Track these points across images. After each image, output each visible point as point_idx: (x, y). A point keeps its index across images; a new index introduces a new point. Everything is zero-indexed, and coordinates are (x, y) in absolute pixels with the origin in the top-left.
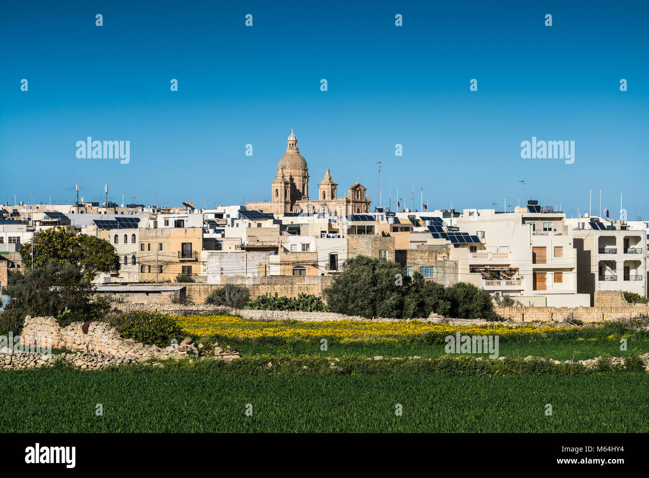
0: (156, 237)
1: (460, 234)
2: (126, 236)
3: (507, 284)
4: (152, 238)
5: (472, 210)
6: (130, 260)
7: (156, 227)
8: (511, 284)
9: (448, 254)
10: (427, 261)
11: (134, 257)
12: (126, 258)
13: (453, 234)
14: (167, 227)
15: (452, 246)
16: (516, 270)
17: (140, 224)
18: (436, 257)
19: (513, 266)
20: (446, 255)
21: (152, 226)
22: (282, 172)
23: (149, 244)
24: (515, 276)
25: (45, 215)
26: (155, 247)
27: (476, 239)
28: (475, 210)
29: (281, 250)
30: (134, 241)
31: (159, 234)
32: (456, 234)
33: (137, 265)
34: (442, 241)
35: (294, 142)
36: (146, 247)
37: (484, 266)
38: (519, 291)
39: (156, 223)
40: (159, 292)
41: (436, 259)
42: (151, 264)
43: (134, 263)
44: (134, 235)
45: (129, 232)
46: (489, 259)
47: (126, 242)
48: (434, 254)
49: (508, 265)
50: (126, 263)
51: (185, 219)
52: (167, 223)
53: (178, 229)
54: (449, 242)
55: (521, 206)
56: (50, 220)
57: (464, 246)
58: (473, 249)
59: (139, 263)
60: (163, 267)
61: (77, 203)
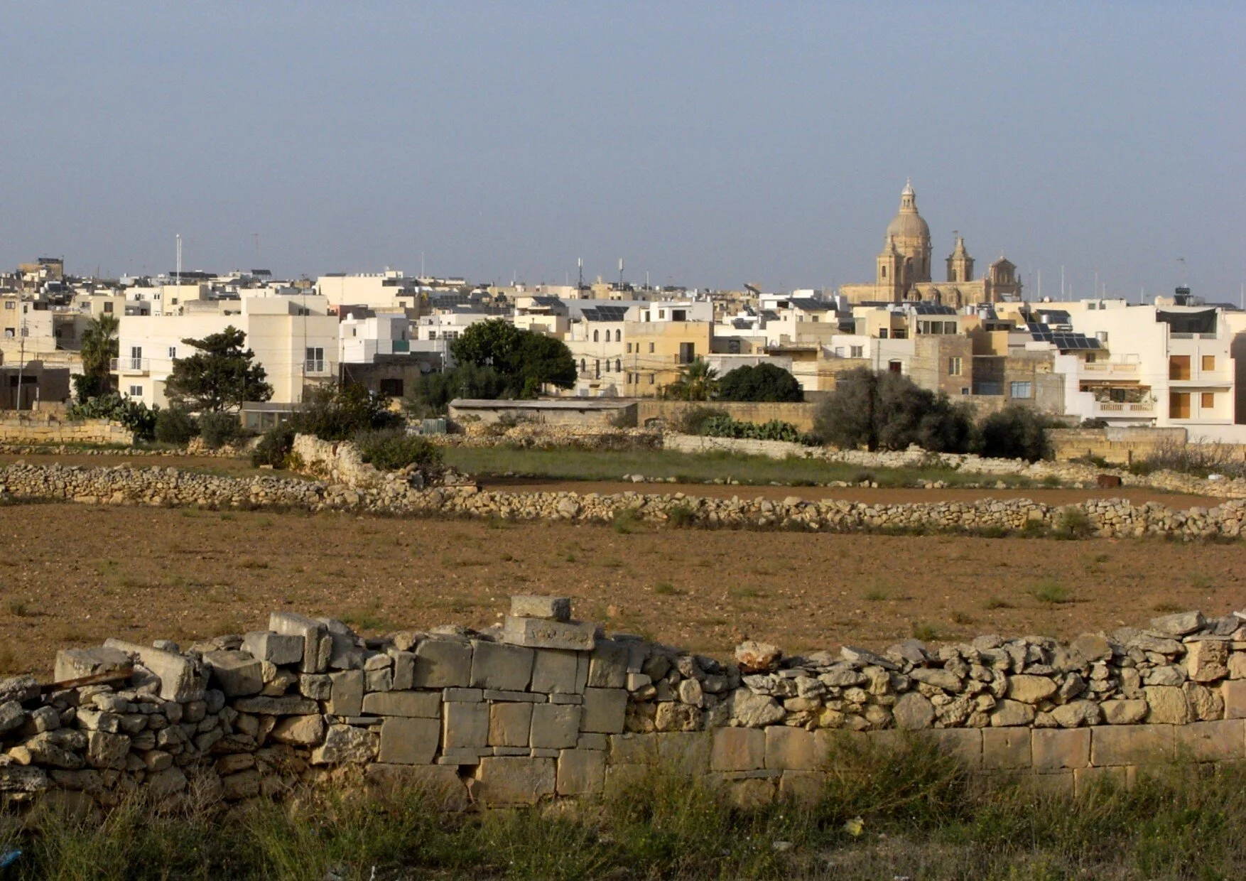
0: (647, 334)
1: (1072, 335)
2: (608, 332)
3: (1132, 408)
4: (642, 335)
5: (1092, 301)
6: (613, 365)
7: (648, 319)
8: (1140, 408)
9: (1052, 364)
10: (1020, 373)
11: (618, 362)
12: (608, 362)
13: (1061, 335)
14: (662, 320)
15: (1057, 353)
16: (1148, 388)
17: (626, 315)
18: (1034, 367)
19: (1143, 383)
20: (1049, 366)
21: (643, 319)
22: (892, 241)
23: (638, 345)
24: (1146, 397)
25: (533, 300)
26: (645, 348)
27: (1094, 342)
28: (1097, 302)
29: (820, 355)
30: (619, 339)
31: (651, 329)
32: (1067, 335)
33: (622, 372)
34: (1044, 346)
35: (911, 198)
36: (634, 348)
37: (1101, 381)
38: (1151, 419)
39: (648, 314)
40: (598, 410)
41: (1034, 371)
42: (640, 372)
43: (619, 370)
44: (618, 332)
45: (613, 326)
46: (1109, 372)
47: (608, 340)
48: (1031, 364)
49: (1138, 382)
50: (608, 370)
51: (687, 310)
52: (662, 314)
53: (677, 323)
54: (1055, 346)
55: (1165, 296)
56: (539, 308)
57: (1075, 352)
58: (1090, 358)
59: (625, 370)
60: (655, 377)
61: (580, 284)
